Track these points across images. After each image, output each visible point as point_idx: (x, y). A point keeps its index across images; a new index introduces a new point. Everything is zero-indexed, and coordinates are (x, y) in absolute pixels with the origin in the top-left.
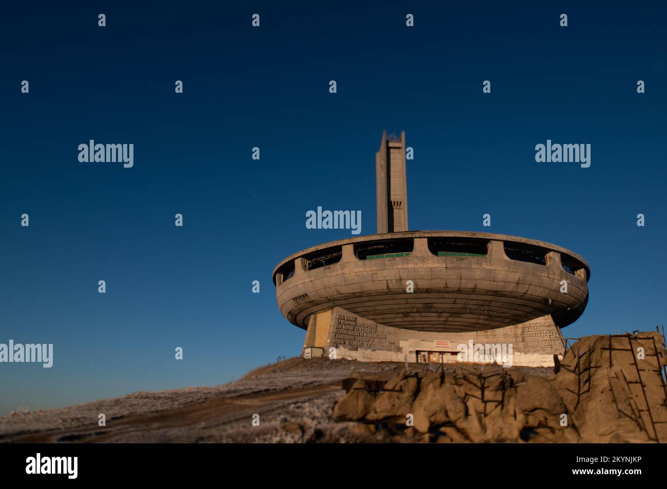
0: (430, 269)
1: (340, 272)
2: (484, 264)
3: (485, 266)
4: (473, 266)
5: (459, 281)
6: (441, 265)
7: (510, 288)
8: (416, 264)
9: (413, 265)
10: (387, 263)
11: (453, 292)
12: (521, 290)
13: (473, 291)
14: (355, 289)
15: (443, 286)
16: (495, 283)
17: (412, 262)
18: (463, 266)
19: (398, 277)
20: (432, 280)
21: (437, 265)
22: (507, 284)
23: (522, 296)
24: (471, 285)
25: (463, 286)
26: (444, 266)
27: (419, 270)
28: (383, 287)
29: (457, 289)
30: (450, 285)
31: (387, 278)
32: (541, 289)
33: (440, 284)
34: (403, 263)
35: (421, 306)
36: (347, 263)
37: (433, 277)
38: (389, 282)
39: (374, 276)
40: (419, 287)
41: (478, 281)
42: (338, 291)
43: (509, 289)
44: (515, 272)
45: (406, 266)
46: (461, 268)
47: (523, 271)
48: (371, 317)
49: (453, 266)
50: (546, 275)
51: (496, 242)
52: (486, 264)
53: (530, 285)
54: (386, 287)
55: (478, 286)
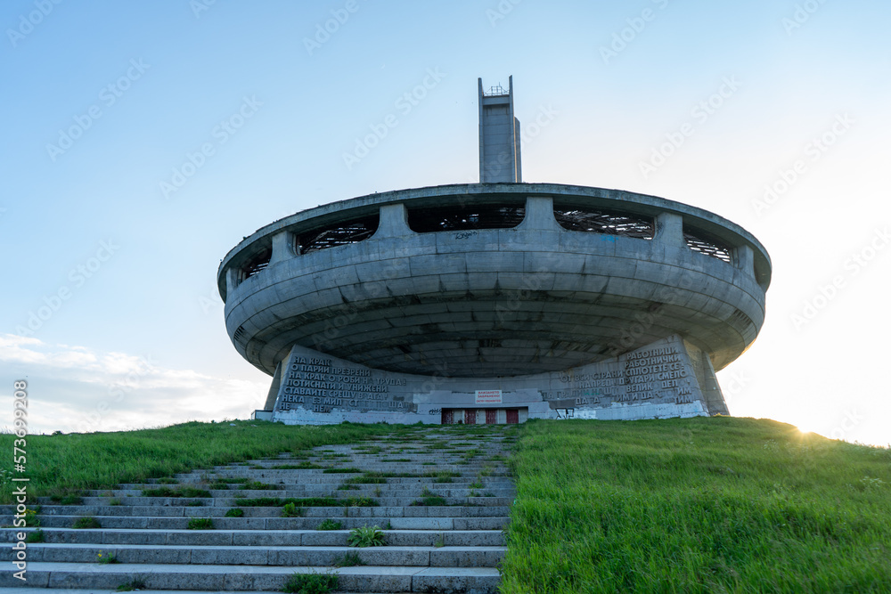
0: (407, 260)
1: (269, 282)
2: (510, 240)
3: (511, 245)
4: (488, 247)
5: (463, 276)
6: (426, 249)
7: (568, 284)
8: (383, 252)
9: (377, 255)
10: (335, 255)
11: (460, 299)
12: (593, 287)
13: (498, 295)
14: (295, 309)
15: (436, 288)
17: (376, 250)
18: (468, 248)
19: (356, 281)
20: (414, 279)
21: (420, 250)
22: (558, 276)
23: (598, 298)
24: (488, 283)
25: (474, 285)
26: (433, 251)
27: (388, 262)
28: (333, 299)
29: (464, 293)
30: (449, 286)
31: (339, 283)
32: (636, 283)
33: (431, 286)
34: (361, 254)
36: (278, 263)
37: (414, 273)
38: (343, 289)
39: (318, 281)
40: (395, 294)
41: (500, 275)
42: (276, 316)
43: (567, 287)
44: (575, 253)
45: (365, 258)
46: (465, 253)
47: (593, 249)
49: (449, 249)
50: (644, 257)
52: (514, 242)
53: (609, 277)
54: (341, 301)
55: (503, 284)
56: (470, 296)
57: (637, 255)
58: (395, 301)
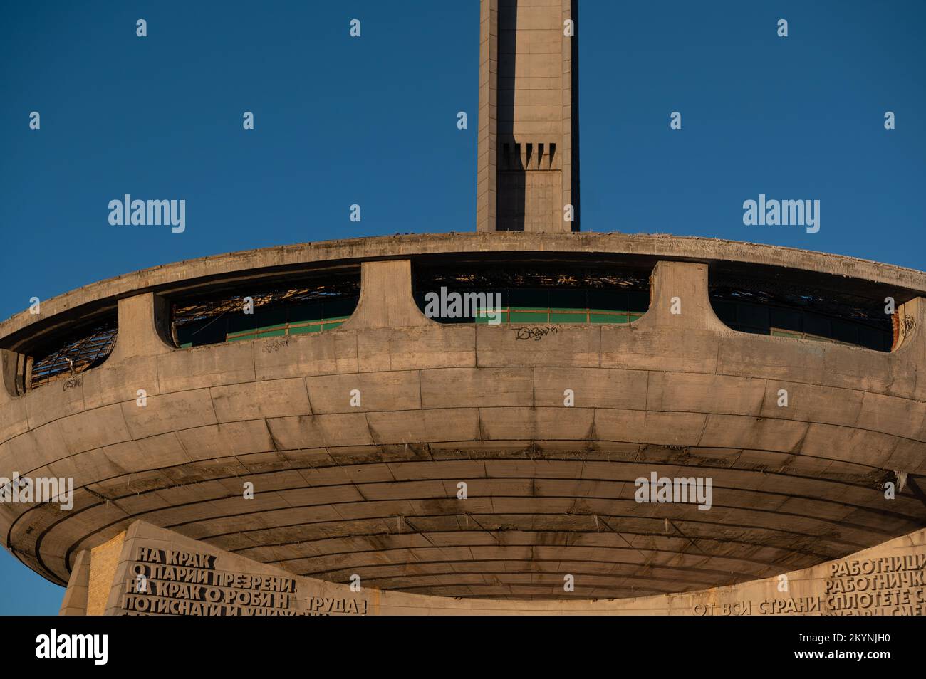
0: (415, 375)
1: (109, 395)
2: (624, 348)
3: (625, 356)
4: (580, 358)
5: (526, 413)
6: (454, 357)
7: (731, 434)
8: (366, 358)
9: (353, 361)
10: (263, 355)
11: (515, 455)
12: (777, 440)
13: (590, 450)
14: (166, 454)
15: (470, 432)
16: (668, 418)
17: (352, 351)
18: (541, 358)
19: (303, 408)
20: (427, 414)
21: (443, 358)
22: (713, 420)
23: (785, 463)
25: (545, 431)
26: (470, 361)
27: (377, 377)
28: (255, 443)
29: (525, 444)
30: (495, 431)
31: (268, 413)
32: (860, 436)
33: (461, 429)
34: (319, 356)
35: (417, 508)
36: (132, 360)
37: (428, 401)
38: (275, 425)
39: (223, 405)
40: (382, 440)
41: (599, 413)
42: (114, 465)
43: (727, 440)
44: (747, 377)
45: (328, 366)
46: (532, 368)
47: (782, 370)
48: (267, 552)
49: (501, 359)
50: (879, 386)
51: (679, 267)
52: (631, 350)
53: (809, 423)
54: (266, 446)
55: (602, 432)
56: (535, 451)
57: (865, 383)
58: (380, 454)
